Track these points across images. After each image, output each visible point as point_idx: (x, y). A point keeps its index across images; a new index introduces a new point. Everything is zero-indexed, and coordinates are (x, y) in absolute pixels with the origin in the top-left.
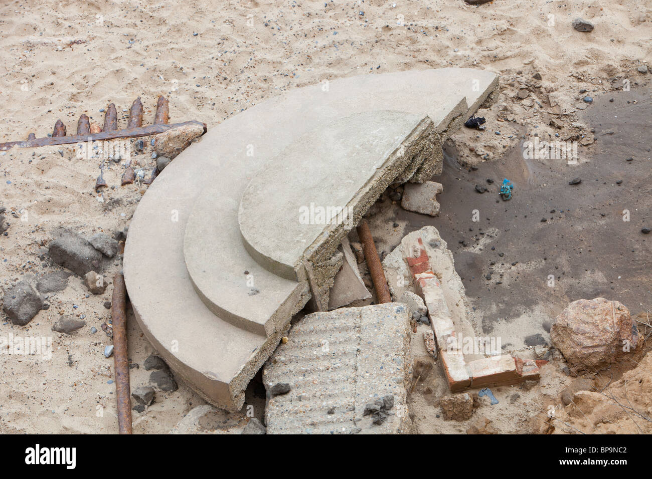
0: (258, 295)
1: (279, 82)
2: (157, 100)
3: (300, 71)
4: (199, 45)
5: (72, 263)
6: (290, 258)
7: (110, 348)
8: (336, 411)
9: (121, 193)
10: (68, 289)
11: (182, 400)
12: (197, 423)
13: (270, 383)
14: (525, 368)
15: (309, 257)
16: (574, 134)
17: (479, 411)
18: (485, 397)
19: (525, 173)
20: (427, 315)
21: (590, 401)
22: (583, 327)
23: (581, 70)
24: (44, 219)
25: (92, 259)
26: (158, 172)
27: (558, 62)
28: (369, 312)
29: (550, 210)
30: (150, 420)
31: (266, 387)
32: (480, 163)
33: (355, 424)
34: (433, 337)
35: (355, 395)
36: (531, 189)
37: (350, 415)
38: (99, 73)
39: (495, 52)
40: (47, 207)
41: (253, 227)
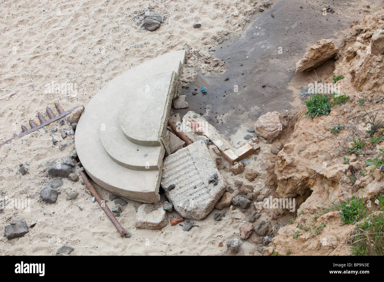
0: (148, 156)
1: (98, 83)
2: (54, 105)
3: (103, 76)
4: (60, 80)
5: (61, 173)
6: (155, 138)
7: (93, 199)
8: (197, 187)
9: (65, 142)
10: (64, 184)
11: (132, 206)
12: (144, 212)
13: (166, 186)
14: (254, 147)
15: (161, 135)
16: (216, 63)
17: (246, 168)
18: (245, 162)
19: (207, 83)
20: (210, 141)
21: (291, 147)
22: (268, 124)
23: (205, 40)
24: (40, 162)
25: (69, 169)
26: (74, 130)
27: (195, 41)
28: (190, 147)
29: (224, 92)
30: (124, 218)
31: (164, 189)
32: (188, 85)
33: (207, 188)
34: (217, 148)
35: (201, 178)
36: (212, 87)
37: (203, 186)
38: (27, 103)
39: (171, 45)
40: (38, 157)
41: (132, 133)
